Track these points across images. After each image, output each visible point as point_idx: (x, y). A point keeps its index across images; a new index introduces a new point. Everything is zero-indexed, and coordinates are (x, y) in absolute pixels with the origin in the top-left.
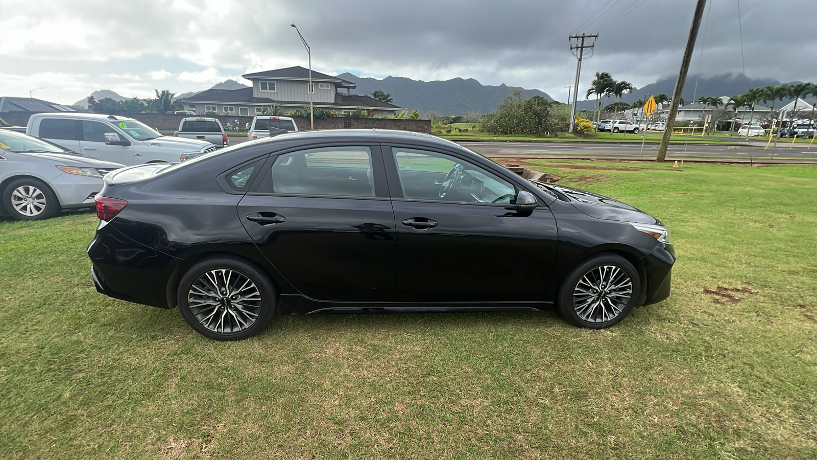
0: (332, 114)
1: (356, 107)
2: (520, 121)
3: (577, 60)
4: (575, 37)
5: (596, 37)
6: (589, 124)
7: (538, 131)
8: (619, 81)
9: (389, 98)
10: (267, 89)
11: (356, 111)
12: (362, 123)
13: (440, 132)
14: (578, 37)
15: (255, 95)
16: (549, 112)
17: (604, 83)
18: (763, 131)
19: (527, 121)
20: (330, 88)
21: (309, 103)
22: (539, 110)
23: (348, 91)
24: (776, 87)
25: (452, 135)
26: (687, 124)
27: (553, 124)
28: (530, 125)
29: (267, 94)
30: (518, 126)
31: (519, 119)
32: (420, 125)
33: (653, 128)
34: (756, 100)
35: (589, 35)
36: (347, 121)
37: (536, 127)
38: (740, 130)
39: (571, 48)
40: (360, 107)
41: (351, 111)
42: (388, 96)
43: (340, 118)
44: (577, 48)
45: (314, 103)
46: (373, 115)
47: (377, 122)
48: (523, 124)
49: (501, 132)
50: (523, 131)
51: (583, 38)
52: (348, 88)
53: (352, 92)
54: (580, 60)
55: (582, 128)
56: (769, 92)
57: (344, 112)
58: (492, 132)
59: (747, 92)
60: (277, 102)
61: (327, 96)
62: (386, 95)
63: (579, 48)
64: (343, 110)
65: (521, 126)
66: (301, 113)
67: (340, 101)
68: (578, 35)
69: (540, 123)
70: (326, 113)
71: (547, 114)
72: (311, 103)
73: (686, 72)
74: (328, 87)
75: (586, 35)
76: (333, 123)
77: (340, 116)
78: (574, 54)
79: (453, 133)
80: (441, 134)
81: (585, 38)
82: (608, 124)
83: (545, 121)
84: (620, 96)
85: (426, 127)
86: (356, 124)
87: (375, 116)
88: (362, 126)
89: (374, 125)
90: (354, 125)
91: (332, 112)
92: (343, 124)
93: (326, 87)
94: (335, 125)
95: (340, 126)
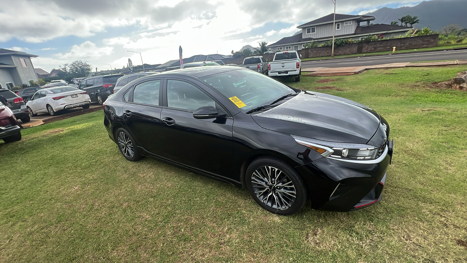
0: (349, 42)
1: (369, 34)
9: (415, 20)
10: (310, 33)
11: (367, 37)
12: (372, 45)
13: (448, 43)
15: (304, 37)
29: (310, 35)
36: (360, 45)
40: (371, 34)
41: (364, 37)
42: (415, 18)
43: (356, 43)
45: (335, 37)
46: (382, 37)
47: (385, 42)
52: (368, 21)
60: (315, 39)
61: (349, 29)
66: (328, 44)
67: (358, 32)
70: (345, 41)
72: (333, 37)
74: (351, 23)
76: (349, 47)
77: (355, 42)
85: (432, 41)
86: (367, 46)
87: (384, 38)
88: (371, 47)
89: (382, 45)
90: (365, 47)
91: (350, 40)
92: (357, 48)
93: (349, 24)
94: (350, 48)
95: (354, 49)
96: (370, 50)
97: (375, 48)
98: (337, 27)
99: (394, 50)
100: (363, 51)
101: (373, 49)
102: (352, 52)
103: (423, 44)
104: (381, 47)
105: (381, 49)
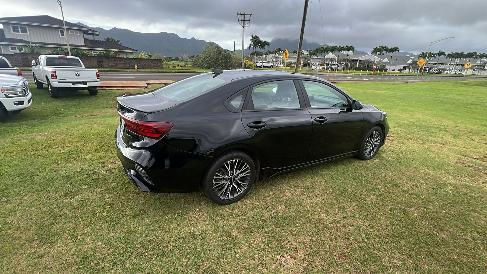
0: (86, 54)
1: (105, 49)
2: (216, 61)
3: (242, 28)
4: (240, 14)
5: (250, 15)
6: (251, 63)
7: (227, 66)
8: (263, 41)
10: (19, 32)
11: (105, 52)
12: (111, 61)
13: (168, 67)
14: (241, 14)
15: (7, 36)
16: (231, 56)
17: (256, 41)
18: (321, 67)
19: (220, 61)
20: (79, 34)
21: (66, 45)
22: (226, 55)
23: (94, 37)
24: (325, 47)
25: (177, 69)
26: (290, 63)
27: (233, 63)
28: (222, 63)
29: (20, 35)
30: (215, 64)
31: (215, 60)
32: (155, 63)
33: (277, 65)
34: (318, 53)
35: (247, 14)
36: (99, 59)
37: (225, 65)
38: (312, 67)
39: (239, 20)
40: (108, 49)
41: (102, 52)
42: (118, 41)
44: (242, 20)
45: (70, 45)
46: (119, 55)
47: (124, 60)
48: (218, 63)
49: (206, 67)
50: (218, 67)
51: (244, 15)
52: (93, 35)
53: (96, 38)
54: (244, 27)
55: (249, 65)
56: (322, 49)
57: (94, 52)
58: (201, 68)
59: (315, 49)
60: (32, 43)
62: (116, 41)
63: (243, 20)
64: (93, 51)
65: (216, 64)
67: (89, 44)
68: (241, 13)
69: (227, 62)
70: (81, 53)
71: (230, 57)
72: (68, 45)
73: (302, 38)
74: (78, 33)
75: (245, 13)
76: (87, 60)
77: (93, 55)
78: (240, 24)
79: (177, 67)
80: (169, 68)
81: (245, 15)
82: (258, 63)
83: (229, 61)
84: (264, 49)
85: (159, 64)
86: (107, 61)
87: (121, 56)
88: (111, 63)
89: (121, 62)
90: (105, 62)
91: (86, 52)
92: (96, 61)
93: (75, 33)
94: (89, 61)
95: (94, 63)
96: (112, 66)
97: (116, 64)
98: (61, 34)
99: (136, 68)
100: (105, 66)
101: (114, 65)
102: (92, 65)
103: (154, 66)
104: (121, 64)
105: (122, 66)
